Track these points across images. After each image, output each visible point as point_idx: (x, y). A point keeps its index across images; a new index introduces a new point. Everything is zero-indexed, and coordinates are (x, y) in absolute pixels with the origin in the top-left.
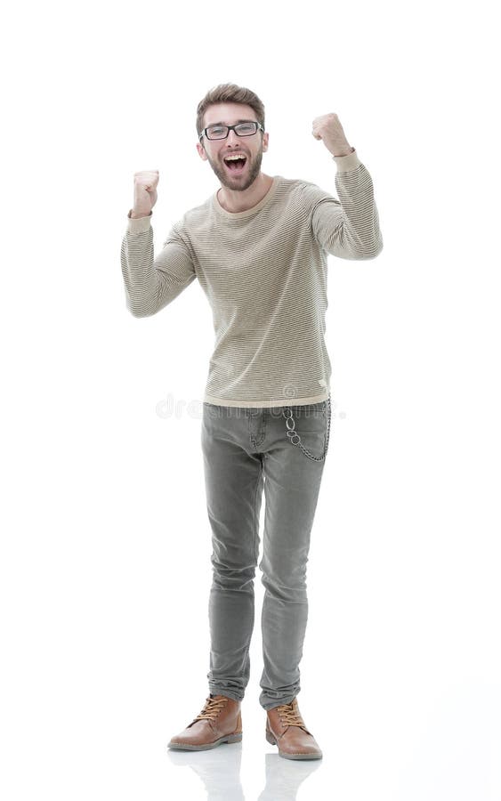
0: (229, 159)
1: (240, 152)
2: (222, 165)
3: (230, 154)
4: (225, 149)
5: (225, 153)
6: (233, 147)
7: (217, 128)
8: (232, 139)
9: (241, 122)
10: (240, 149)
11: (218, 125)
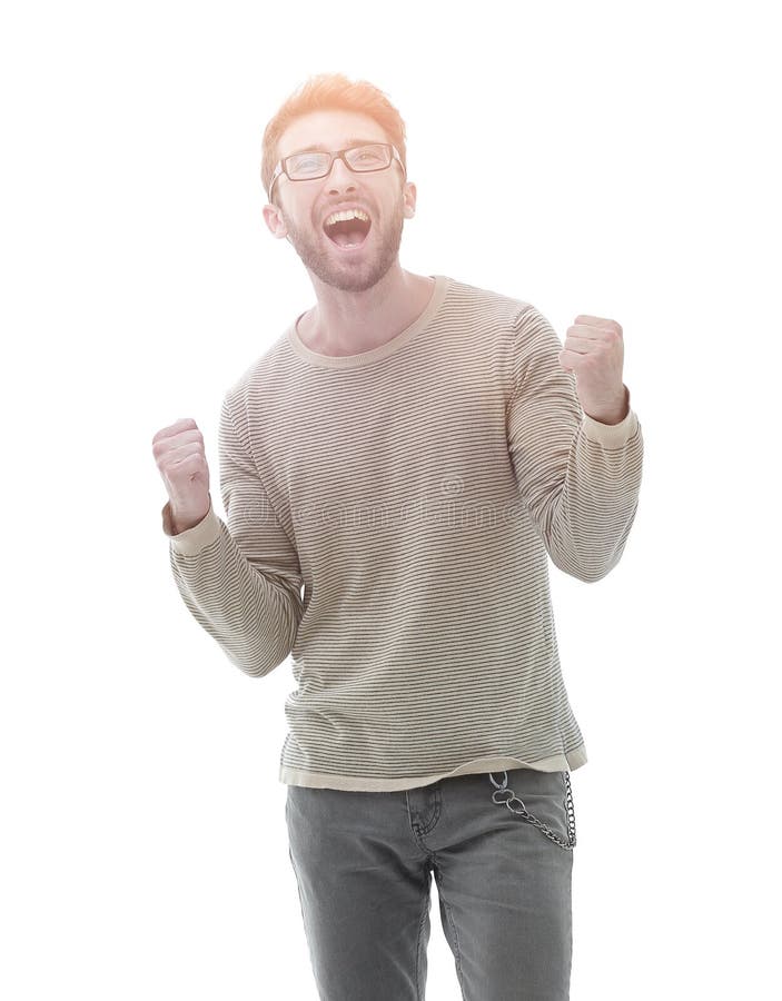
0: (333, 220)
1: (355, 204)
2: (320, 238)
3: (335, 207)
4: (324, 200)
5: (324, 207)
6: (342, 193)
7: (309, 157)
8: (340, 179)
9: (358, 144)
10: (356, 199)
11: (311, 150)
